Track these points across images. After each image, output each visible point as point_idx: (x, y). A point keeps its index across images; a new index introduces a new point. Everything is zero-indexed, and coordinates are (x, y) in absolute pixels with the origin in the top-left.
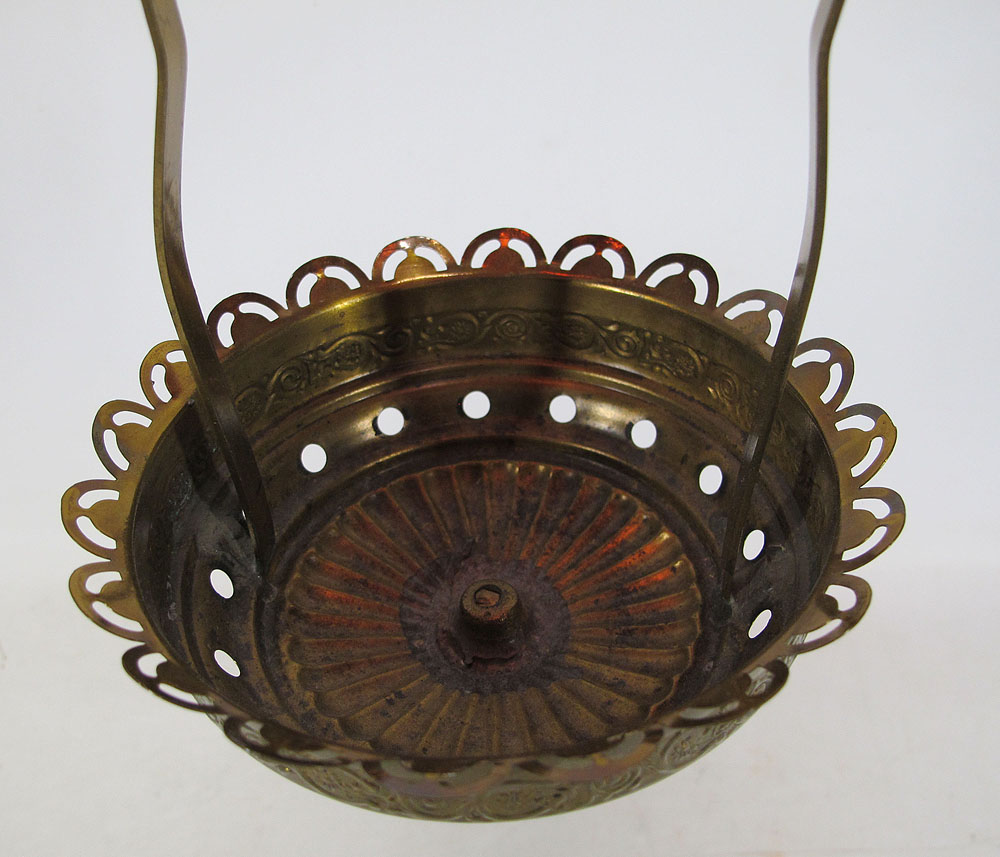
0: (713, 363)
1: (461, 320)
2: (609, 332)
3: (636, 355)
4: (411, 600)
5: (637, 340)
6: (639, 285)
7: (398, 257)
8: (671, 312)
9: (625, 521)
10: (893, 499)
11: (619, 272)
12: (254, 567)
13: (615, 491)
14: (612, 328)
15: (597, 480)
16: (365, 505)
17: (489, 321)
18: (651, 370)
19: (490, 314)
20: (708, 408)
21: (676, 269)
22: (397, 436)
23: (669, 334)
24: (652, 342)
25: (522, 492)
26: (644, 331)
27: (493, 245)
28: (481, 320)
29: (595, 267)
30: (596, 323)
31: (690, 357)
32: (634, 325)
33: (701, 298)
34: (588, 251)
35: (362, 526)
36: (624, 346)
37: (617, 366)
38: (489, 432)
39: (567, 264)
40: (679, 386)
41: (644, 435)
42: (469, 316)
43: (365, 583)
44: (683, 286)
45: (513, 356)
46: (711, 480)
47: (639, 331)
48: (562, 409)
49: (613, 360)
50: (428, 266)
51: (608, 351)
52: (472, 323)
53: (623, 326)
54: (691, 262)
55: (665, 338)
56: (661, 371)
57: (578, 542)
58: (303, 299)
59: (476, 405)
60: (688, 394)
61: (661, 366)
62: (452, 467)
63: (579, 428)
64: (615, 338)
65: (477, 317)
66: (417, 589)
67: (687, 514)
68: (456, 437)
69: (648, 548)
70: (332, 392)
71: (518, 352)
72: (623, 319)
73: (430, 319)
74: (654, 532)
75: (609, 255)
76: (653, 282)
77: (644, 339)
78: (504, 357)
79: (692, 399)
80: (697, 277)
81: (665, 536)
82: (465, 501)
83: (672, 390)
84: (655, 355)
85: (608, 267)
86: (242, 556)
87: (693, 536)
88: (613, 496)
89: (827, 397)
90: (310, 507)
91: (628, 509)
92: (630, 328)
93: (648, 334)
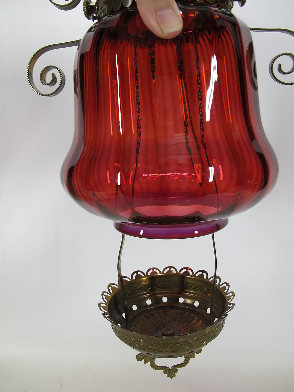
0: (208, 289)
1: (162, 283)
2: (189, 285)
3: (195, 289)
4: (153, 333)
5: (194, 286)
6: (194, 276)
7: (151, 271)
8: (200, 280)
9: (194, 320)
10: (233, 304)
11: (191, 274)
12: (125, 325)
13: (191, 314)
14: (190, 284)
15: (188, 313)
16: (144, 317)
17: (167, 283)
18: (197, 292)
19: (167, 282)
20: (208, 298)
21: (201, 273)
22: (150, 305)
23: (200, 284)
24: (197, 286)
25: (174, 315)
26: (196, 284)
27: (168, 269)
28: (166, 283)
29: (187, 273)
30: (187, 283)
31: (204, 289)
32: (194, 283)
33: (205, 277)
34: (185, 270)
35: (143, 321)
36: (192, 288)
37: (191, 291)
38: (168, 305)
39: (182, 272)
40: (203, 294)
41: (197, 304)
42: (164, 282)
43: (144, 330)
44: (202, 276)
45: (172, 290)
46: (208, 311)
47: (195, 284)
48: (181, 300)
49: (190, 290)
50: (156, 273)
51: (190, 289)
52: (164, 283)
53: (192, 284)
54: (203, 271)
55: (199, 285)
56: (199, 292)
57: (185, 324)
58: (134, 278)
59: (165, 300)
60: (204, 296)
61: (199, 291)
62: (160, 311)
63: (184, 303)
64: (191, 286)
65: (165, 283)
66: (154, 331)
67: (204, 317)
68: (161, 306)
69: (197, 324)
70: (138, 296)
71: (173, 289)
72: (192, 282)
73: (156, 283)
74: (199, 321)
75: (189, 271)
76: (197, 275)
77: (196, 286)
78: (170, 290)
79: (205, 297)
80: (204, 274)
81: (200, 321)
82: (163, 317)
83: (201, 295)
84: (198, 289)
85: (189, 273)
86: (123, 322)
87: (206, 321)
88: (191, 316)
89: (225, 292)
90: (134, 316)
91: (194, 318)
92: (193, 284)
93: (196, 285)
